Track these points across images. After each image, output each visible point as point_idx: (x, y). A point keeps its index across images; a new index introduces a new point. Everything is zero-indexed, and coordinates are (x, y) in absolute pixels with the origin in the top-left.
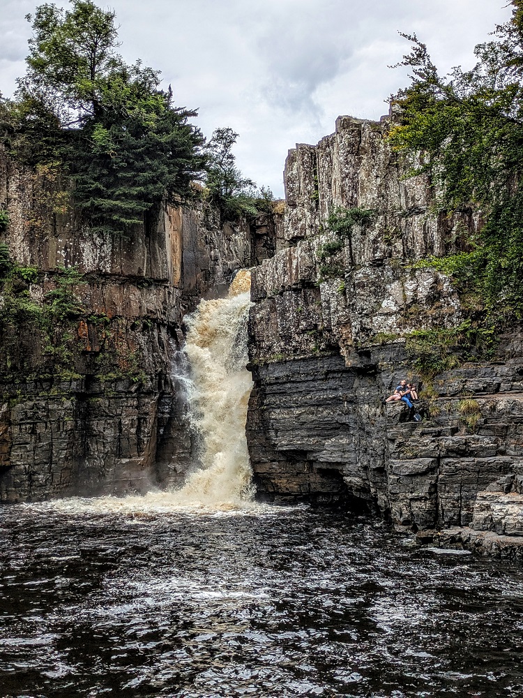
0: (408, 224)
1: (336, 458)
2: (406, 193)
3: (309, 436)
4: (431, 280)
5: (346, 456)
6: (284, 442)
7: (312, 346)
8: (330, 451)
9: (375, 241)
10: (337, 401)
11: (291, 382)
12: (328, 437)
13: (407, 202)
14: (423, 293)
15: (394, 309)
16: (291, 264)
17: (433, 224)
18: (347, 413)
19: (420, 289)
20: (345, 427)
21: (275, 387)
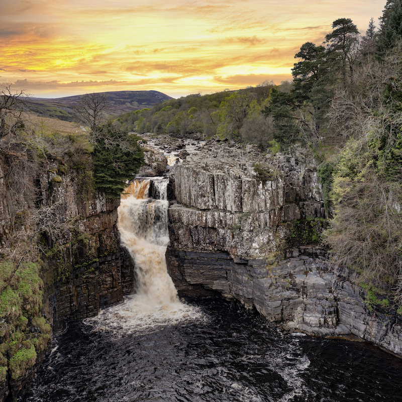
0: (259, 216)
2: (258, 205)
3: (206, 279)
4: (268, 236)
5: (225, 287)
6: (193, 281)
7: (211, 249)
8: (217, 285)
9: (251, 224)
10: (222, 269)
11: (199, 260)
12: (216, 280)
13: (259, 209)
14: (266, 241)
15: (258, 247)
16: (202, 218)
17: (267, 217)
19: (264, 239)
20: (225, 278)
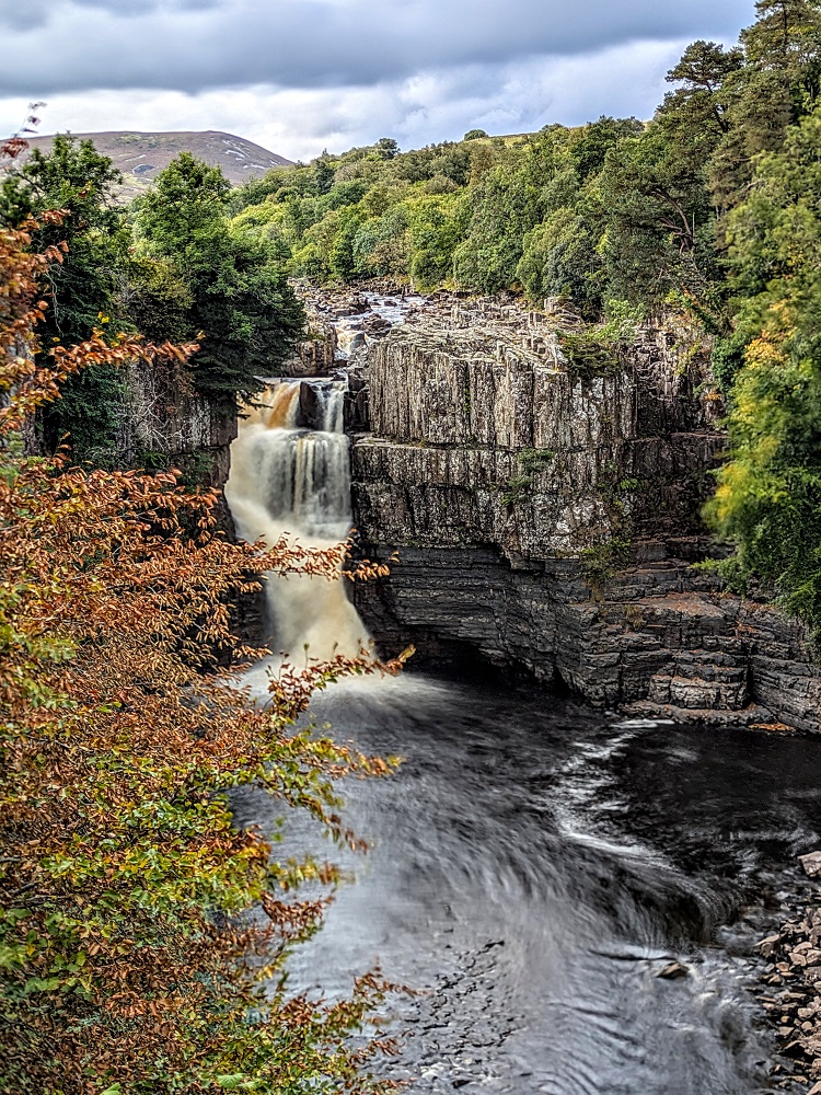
0: (573, 459)
1: (475, 634)
3: (444, 614)
5: (487, 633)
6: (412, 618)
8: (468, 627)
10: (483, 588)
11: (427, 567)
12: (467, 616)
15: (568, 531)
16: (437, 464)
17: (593, 461)
18: (493, 598)
19: (584, 514)
20: (488, 610)
21: (406, 569)
